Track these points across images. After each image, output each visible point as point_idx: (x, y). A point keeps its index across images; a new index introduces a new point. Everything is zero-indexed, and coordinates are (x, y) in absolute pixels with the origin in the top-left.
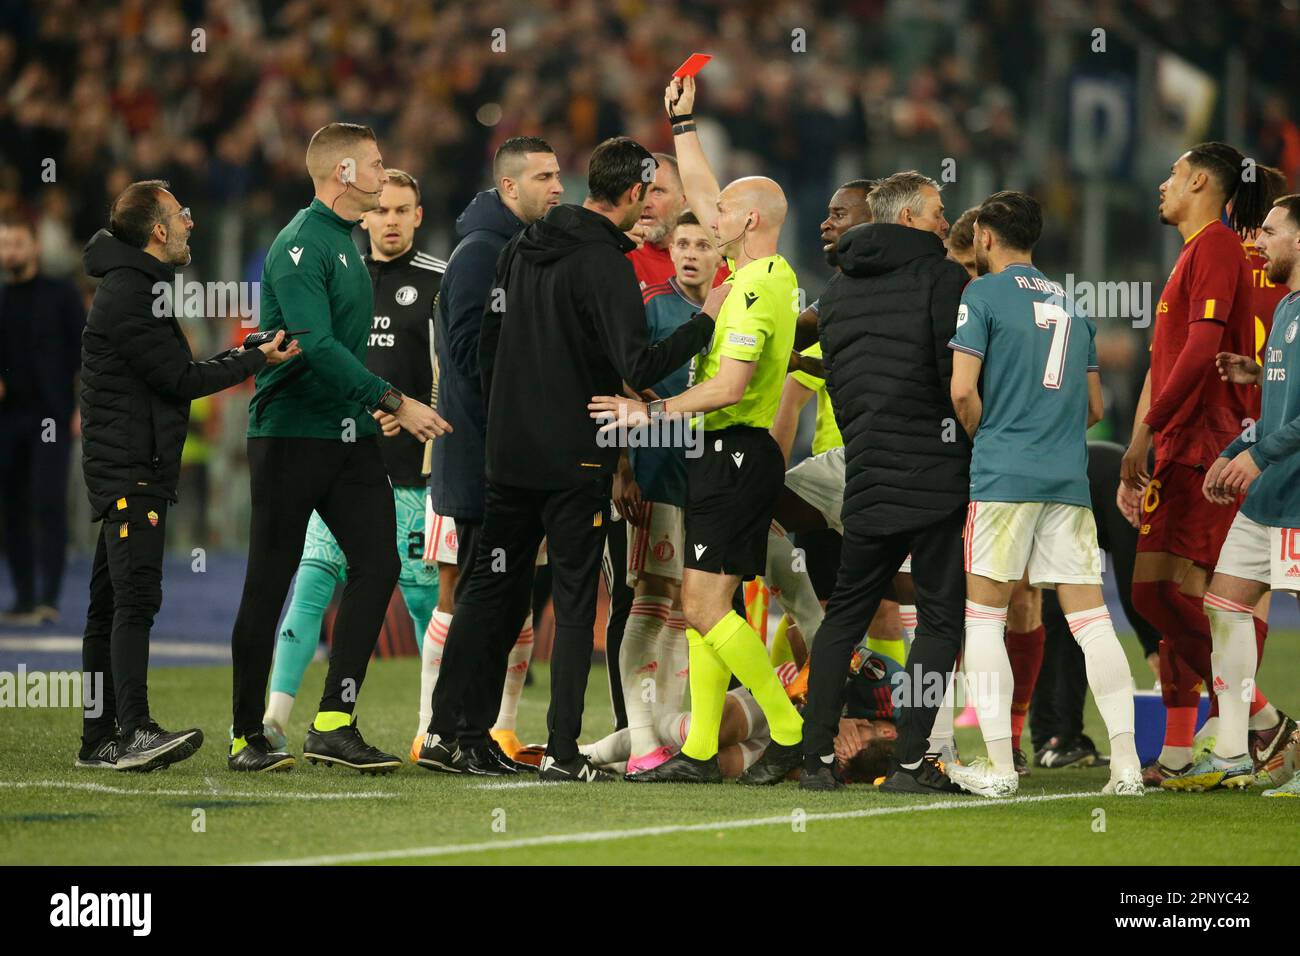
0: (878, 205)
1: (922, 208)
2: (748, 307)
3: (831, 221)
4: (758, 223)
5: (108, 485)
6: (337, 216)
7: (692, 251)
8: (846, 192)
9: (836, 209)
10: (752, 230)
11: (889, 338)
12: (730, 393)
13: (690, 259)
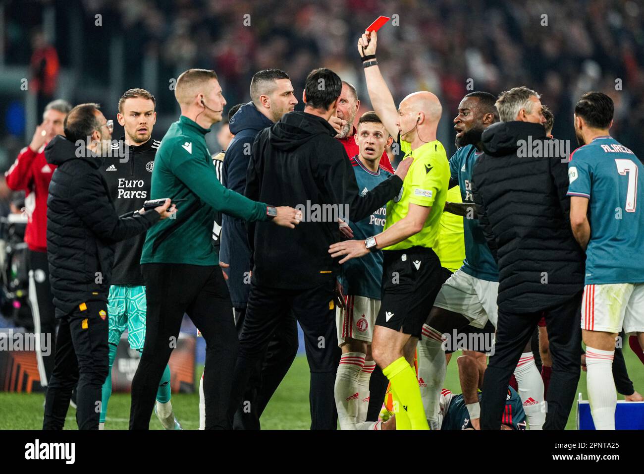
0: (504, 108)
1: (532, 109)
2: (427, 173)
3: (460, 117)
4: (424, 120)
5: (72, 295)
6: (198, 125)
7: (371, 139)
8: (469, 99)
9: (463, 110)
10: (421, 124)
11: (525, 191)
12: (415, 226)
13: (370, 144)
